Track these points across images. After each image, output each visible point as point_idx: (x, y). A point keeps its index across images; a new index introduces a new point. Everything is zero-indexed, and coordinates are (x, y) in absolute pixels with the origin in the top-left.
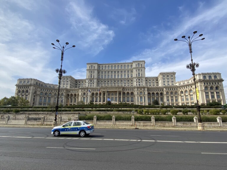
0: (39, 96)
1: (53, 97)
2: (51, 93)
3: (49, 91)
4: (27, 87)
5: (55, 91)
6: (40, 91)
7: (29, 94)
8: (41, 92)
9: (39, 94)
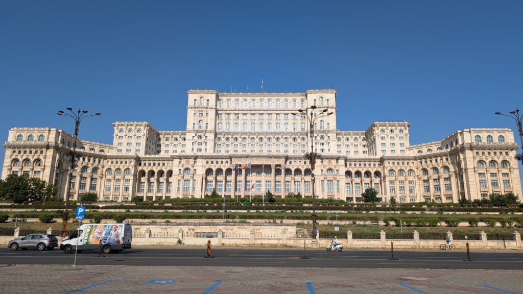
1: (104, 178)
2: (99, 167)
3: (92, 161)
4: (39, 152)
5: (107, 162)
7: (43, 170)
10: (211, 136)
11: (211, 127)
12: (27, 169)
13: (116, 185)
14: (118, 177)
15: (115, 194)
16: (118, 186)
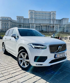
4: (7, 22)
7: (9, 25)
10: (34, 20)
11: (34, 18)
12: (5, 25)
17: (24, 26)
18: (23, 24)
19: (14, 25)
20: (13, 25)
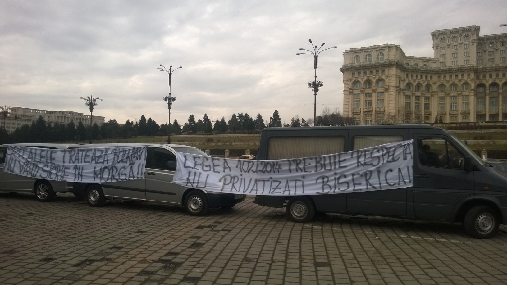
0: (404, 93)
1: (436, 96)
2: (431, 83)
3: (424, 78)
4: (380, 71)
5: (439, 77)
6: (404, 81)
7: (387, 90)
8: (407, 81)
9: (403, 90)
12: (369, 91)
13: (451, 103)
14: (453, 94)
15: (451, 113)
16: (454, 103)
17: (482, 85)
18: (472, 75)
19: (419, 86)
20: (409, 85)
